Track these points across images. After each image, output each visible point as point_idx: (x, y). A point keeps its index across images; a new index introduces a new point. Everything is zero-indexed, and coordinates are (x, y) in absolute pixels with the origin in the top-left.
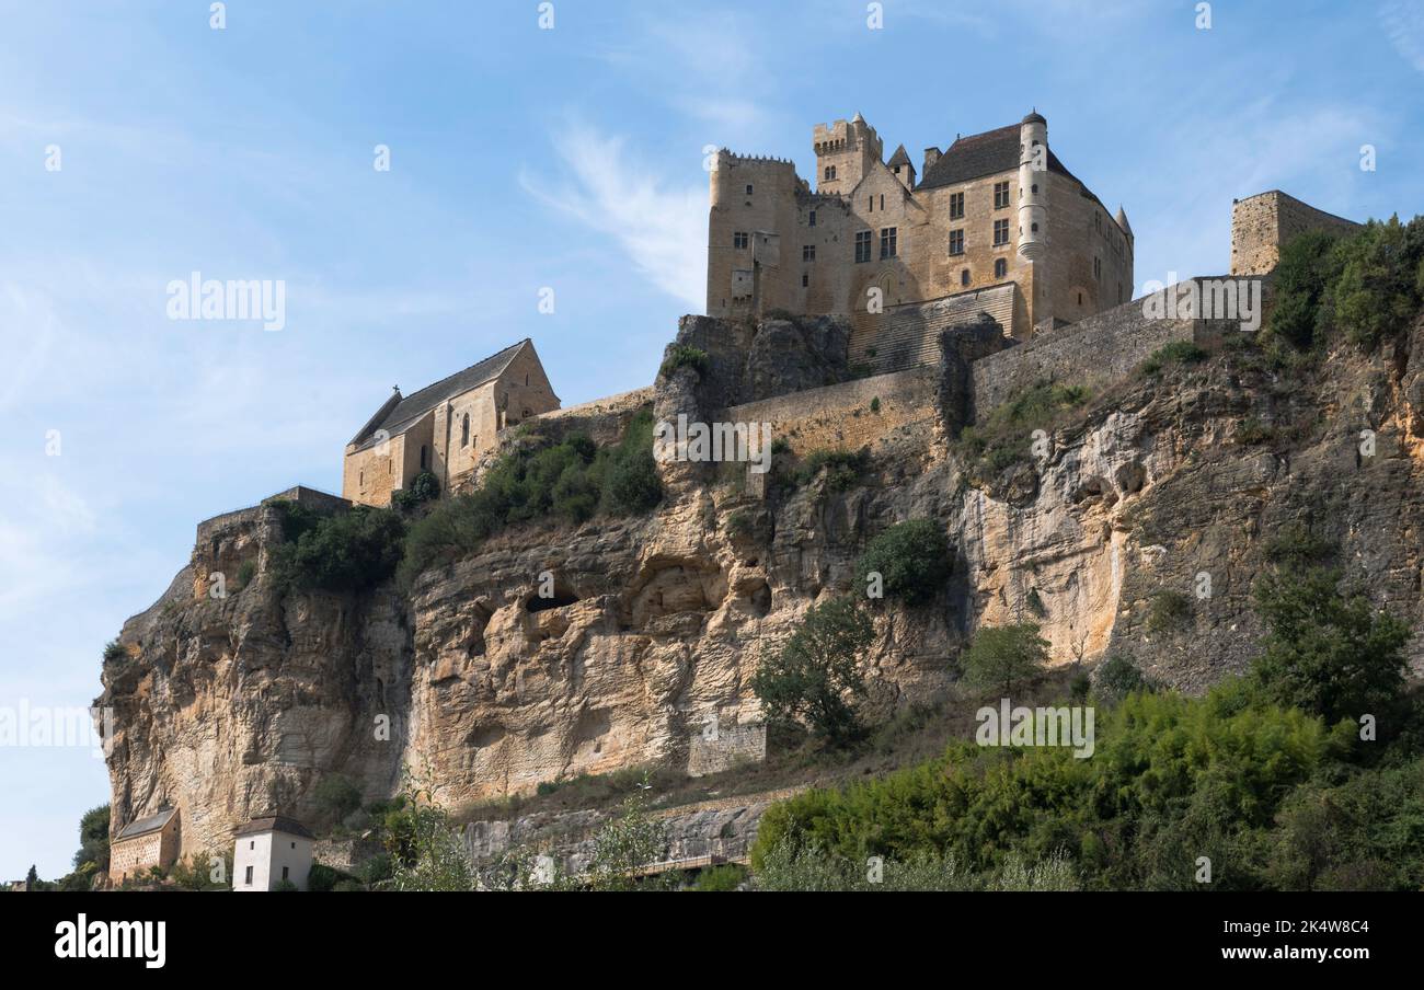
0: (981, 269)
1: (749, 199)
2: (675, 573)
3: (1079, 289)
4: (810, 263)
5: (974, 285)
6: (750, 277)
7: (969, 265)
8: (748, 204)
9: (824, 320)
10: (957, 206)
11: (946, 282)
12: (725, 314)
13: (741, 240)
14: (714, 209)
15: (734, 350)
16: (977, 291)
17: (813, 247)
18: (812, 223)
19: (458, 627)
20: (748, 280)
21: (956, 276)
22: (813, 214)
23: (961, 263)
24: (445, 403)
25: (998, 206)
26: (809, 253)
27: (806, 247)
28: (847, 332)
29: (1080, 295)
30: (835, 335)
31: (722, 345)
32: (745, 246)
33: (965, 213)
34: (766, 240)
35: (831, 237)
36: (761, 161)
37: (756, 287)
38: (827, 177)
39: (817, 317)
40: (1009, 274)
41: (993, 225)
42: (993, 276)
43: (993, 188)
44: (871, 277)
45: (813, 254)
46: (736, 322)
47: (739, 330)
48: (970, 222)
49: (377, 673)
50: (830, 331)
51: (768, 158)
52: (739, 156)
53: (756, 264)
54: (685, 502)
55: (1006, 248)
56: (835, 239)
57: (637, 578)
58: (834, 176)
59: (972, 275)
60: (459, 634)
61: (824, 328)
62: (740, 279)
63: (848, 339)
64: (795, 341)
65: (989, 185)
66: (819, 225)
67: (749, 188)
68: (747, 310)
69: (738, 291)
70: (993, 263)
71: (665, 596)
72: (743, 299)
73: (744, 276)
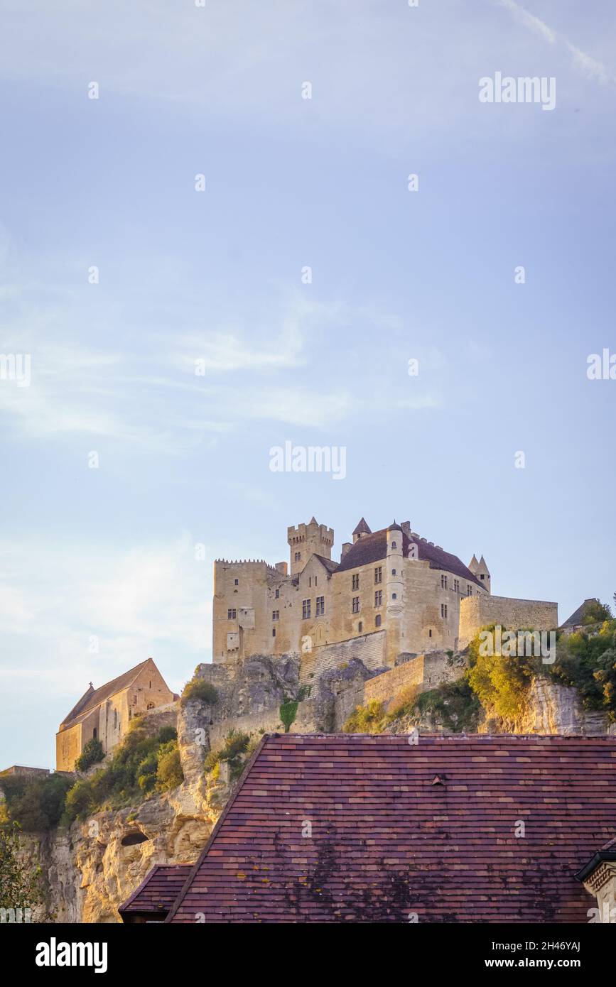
0: (368, 621)
1: (237, 588)
2: (193, 823)
3: (429, 628)
4: (277, 622)
5: (364, 632)
6: (238, 636)
7: (362, 619)
8: (236, 591)
9: (285, 656)
10: (356, 582)
11: (350, 630)
12: (223, 660)
13: (232, 614)
14: (216, 596)
15: (228, 682)
16: (366, 635)
17: (278, 611)
18: (277, 596)
19: (89, 855)
20: (237, 638)
21: (355, 626)
22: (277, 591)
23: (358, 618)
24: (105, 701)
25: (376, 583)
26: (276, 615)
27: (274, 612)
28: (299, 663)
29: (430, 631)
30: (291, 665)
31: (221, 680)
32: (234, 618)
33: (360, 587)
34: (246, 613)
35: (288, 605)
36: (243, 564)
37: (241, 642)
38: (296, 560)
39: (281, 655)
40: (382, 624)
41: (374, 594)
42: (374, 627)
43: (373, 571)
44: (311, 628)
45: (278, 615)
46: (230, 665)
47: (231, 670)
48: (362, 593)
49: (60, 879)
50: (288, 663)
51: (247, 561)
52: (230, 562)
53: (241, 627)
54: (193, 782)
55: (381, 608)
56: (291, 606)
57: (174, 827)
58: (299, 559)
59: (363, 625)
60: (90, 860)
61: (284, 662)
62: (231, 638)
63: (299, 668)
64: (263, 674)
65: (371, 569)
66: (281, 598)
67: (236, 581)
68: (236, 657)
69: (230, 646)
70: (374, 618)
71: (191, 836)
72: (233, 650)
73: (233, 636)
